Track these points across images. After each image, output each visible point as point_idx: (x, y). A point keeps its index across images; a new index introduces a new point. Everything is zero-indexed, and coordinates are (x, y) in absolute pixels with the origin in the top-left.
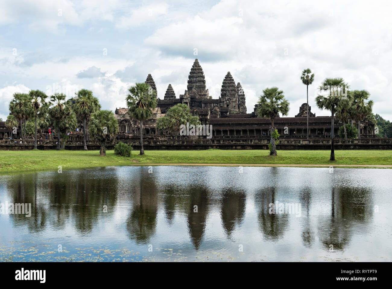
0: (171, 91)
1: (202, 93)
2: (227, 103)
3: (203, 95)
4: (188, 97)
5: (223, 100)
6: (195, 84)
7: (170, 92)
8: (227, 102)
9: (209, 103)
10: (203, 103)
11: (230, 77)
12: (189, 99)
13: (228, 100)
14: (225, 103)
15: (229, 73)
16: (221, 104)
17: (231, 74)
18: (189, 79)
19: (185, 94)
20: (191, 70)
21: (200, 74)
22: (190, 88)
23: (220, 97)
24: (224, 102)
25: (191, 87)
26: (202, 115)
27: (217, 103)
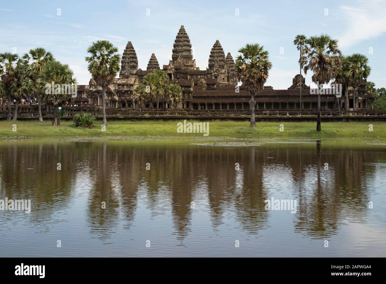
0: (154, 61)
1: (188, 64)
2: (215, 75)
3: (189, 66)
4: (173, 68)
5: (211, 71)
6: (180, 54)
7: (153, 63)
8: (216, 73)
9: (195, 75)
10: (189, 75)
11: (218, 46)
12: (173, 70)
13: (216, 71)
14: (213, 75)
15: (217, 42)
16: (209, 75)
17: (220, 42)
18: (173, 48)
19: (170, 64)
20: (177, 38)
21: (186, 43)
22: (174, 58)
23: (208, 68)
24: (211, 73)
25: (176, 57)
26: (185, 87)
27: (204, 75)
